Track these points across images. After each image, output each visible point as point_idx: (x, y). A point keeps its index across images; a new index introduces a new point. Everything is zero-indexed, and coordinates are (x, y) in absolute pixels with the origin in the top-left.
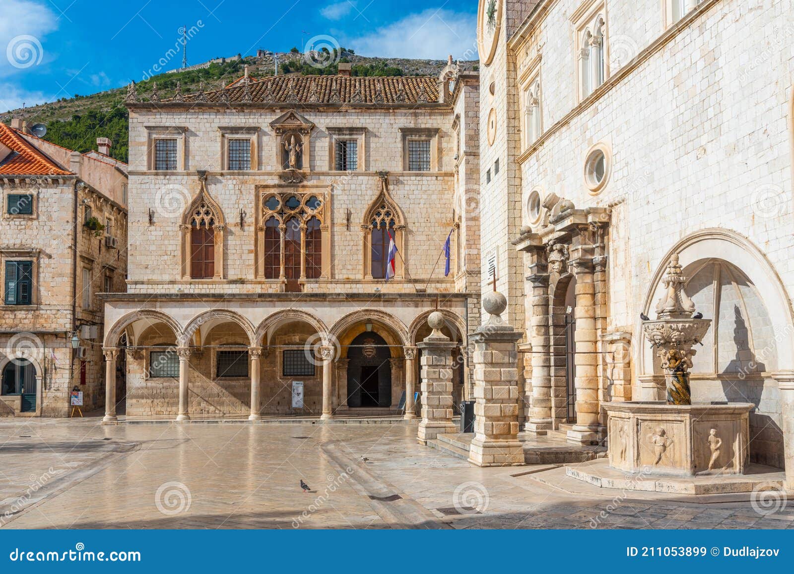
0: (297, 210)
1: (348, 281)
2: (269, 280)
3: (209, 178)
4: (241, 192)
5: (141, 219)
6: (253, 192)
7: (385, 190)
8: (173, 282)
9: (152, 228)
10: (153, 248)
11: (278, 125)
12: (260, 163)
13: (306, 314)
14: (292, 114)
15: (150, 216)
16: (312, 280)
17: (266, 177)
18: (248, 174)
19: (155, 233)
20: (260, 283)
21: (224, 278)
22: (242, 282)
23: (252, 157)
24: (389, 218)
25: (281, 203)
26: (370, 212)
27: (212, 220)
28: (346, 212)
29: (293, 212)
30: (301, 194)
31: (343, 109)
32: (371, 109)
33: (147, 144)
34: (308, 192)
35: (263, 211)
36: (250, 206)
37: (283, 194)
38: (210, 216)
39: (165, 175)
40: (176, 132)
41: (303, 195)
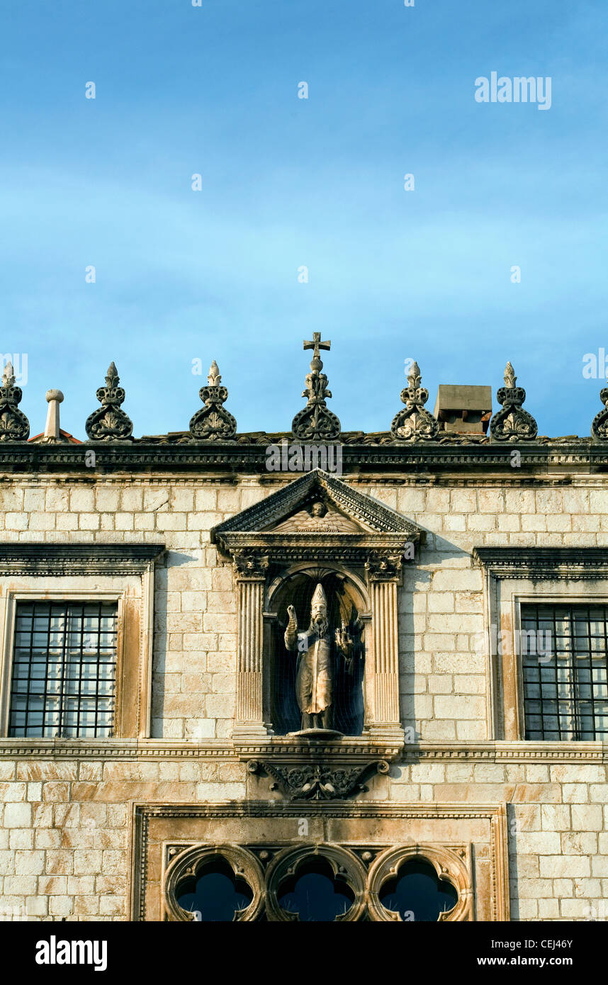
4: (65, 838)
6: (123, 838)
11: (248, 539)
12: (156, 711)
14: (316, 489)
17: (188, 770)
18: (103, 754)
23: (125, 682)
30: (358, 851)
31: (553, 470)
34: (395, 839)
37: (270, 848)
41: (367, 855)
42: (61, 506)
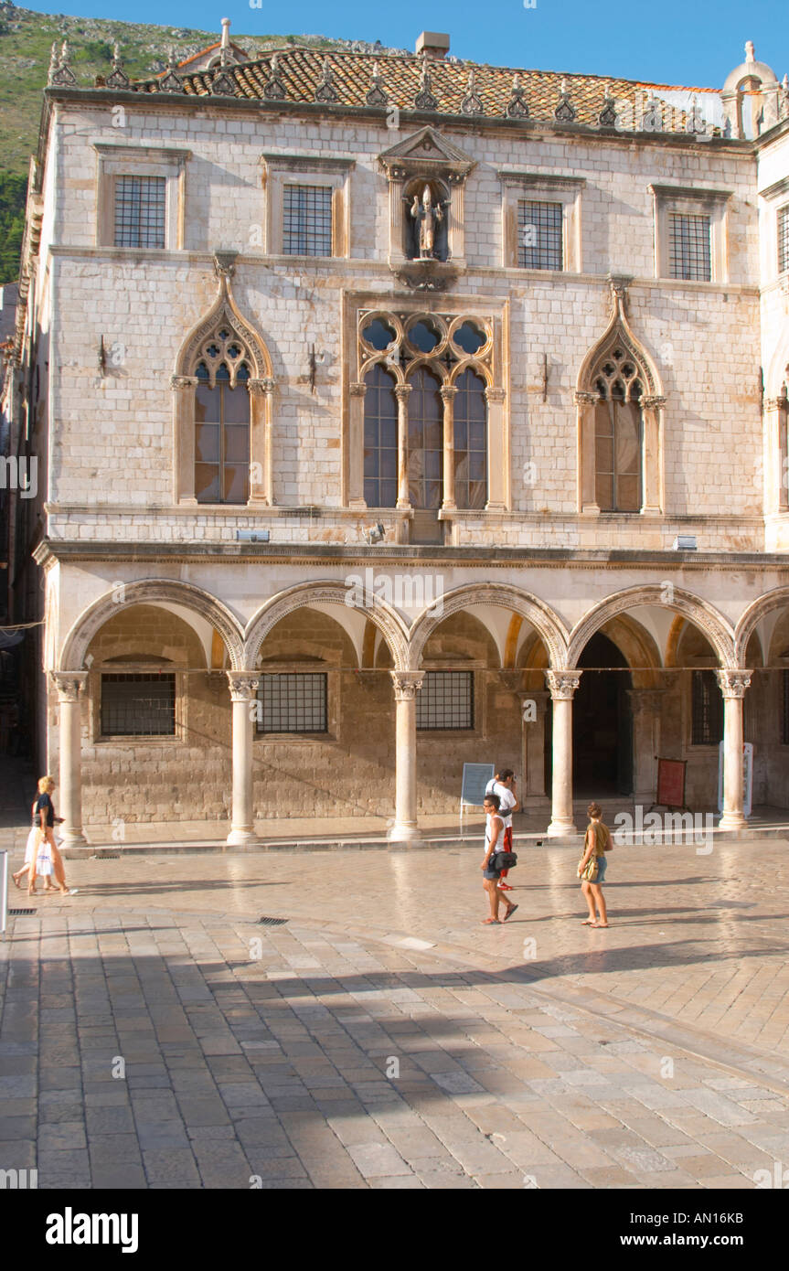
0: (436, 353)
1: (546, 517)
2: (376, 510)
3: (240, 269)
4: (312, 305)
5: (80, 360)
6: (340, 307)
7: (622, 317)
8: (155, 511)
9: (108, 381)
10: (109, 428)
11: (396, 161)
12: (352, 244)
13: (521, 596)
14: (428, 138)
15: (103, 353)
16: (471, 512)
17: (368, 275)
18: (326, 266)
19: (114, 393)
20: (355, 517)
21: (275, 504)
22: (315, 513)
23: (338, 229)
24: (631, 380)
25: (400, 335)
26: (592, 364)
27: (244, 366)
28: (541, 360)
29: (427, 356)
30: (445, 317)
31: (534, 134)
32: (592, 139)
33: (96, 187)
34: (460, 313)
35: (362, 352)
36: (332, 337)
37: (407, 314)
38: (241, 358)
39: (139, 260)
40: (166, 160)
41: (448, 319)
42: (303, 135)
